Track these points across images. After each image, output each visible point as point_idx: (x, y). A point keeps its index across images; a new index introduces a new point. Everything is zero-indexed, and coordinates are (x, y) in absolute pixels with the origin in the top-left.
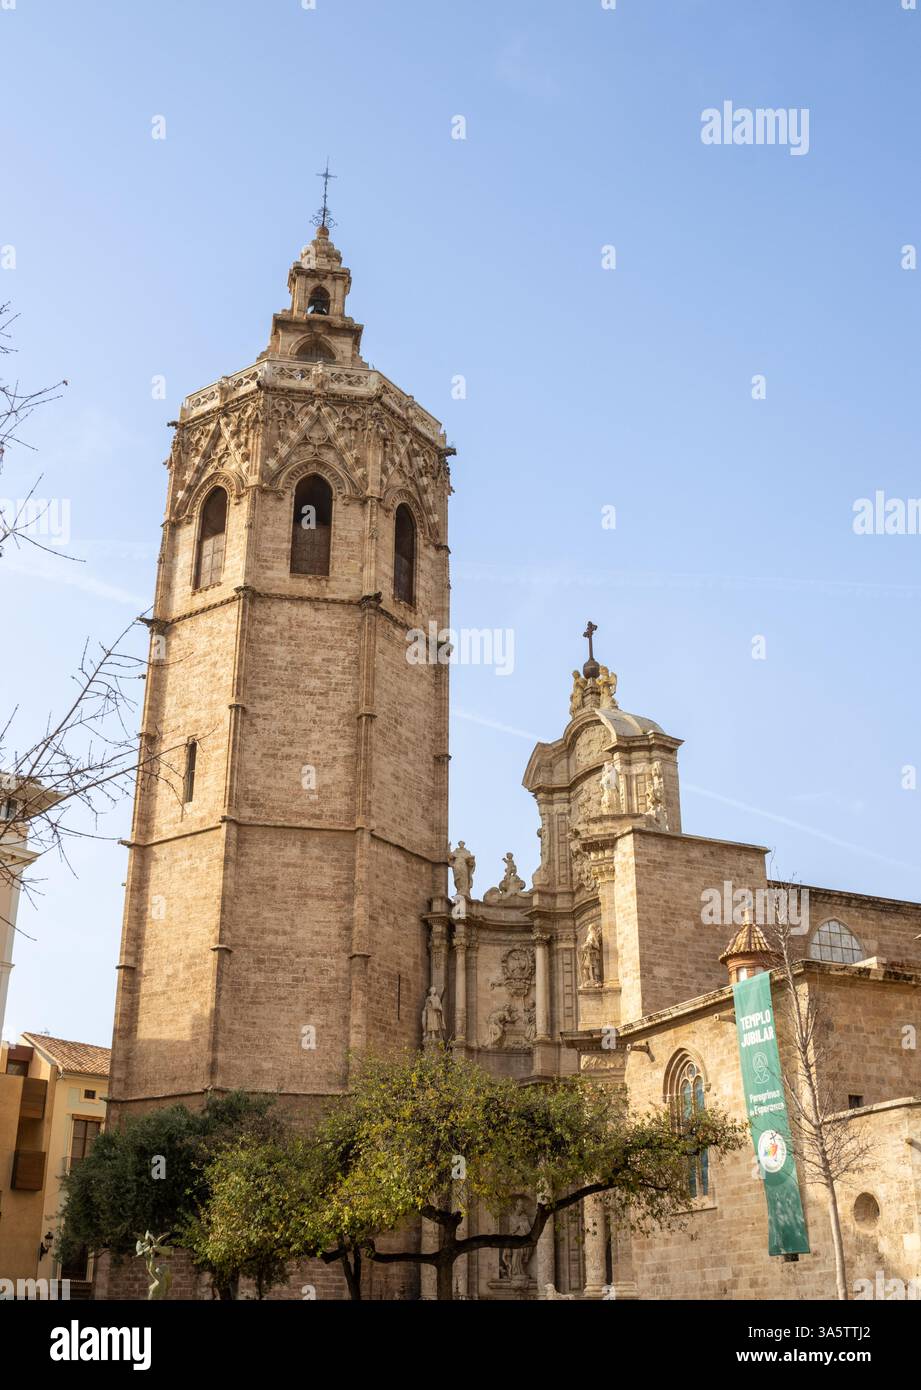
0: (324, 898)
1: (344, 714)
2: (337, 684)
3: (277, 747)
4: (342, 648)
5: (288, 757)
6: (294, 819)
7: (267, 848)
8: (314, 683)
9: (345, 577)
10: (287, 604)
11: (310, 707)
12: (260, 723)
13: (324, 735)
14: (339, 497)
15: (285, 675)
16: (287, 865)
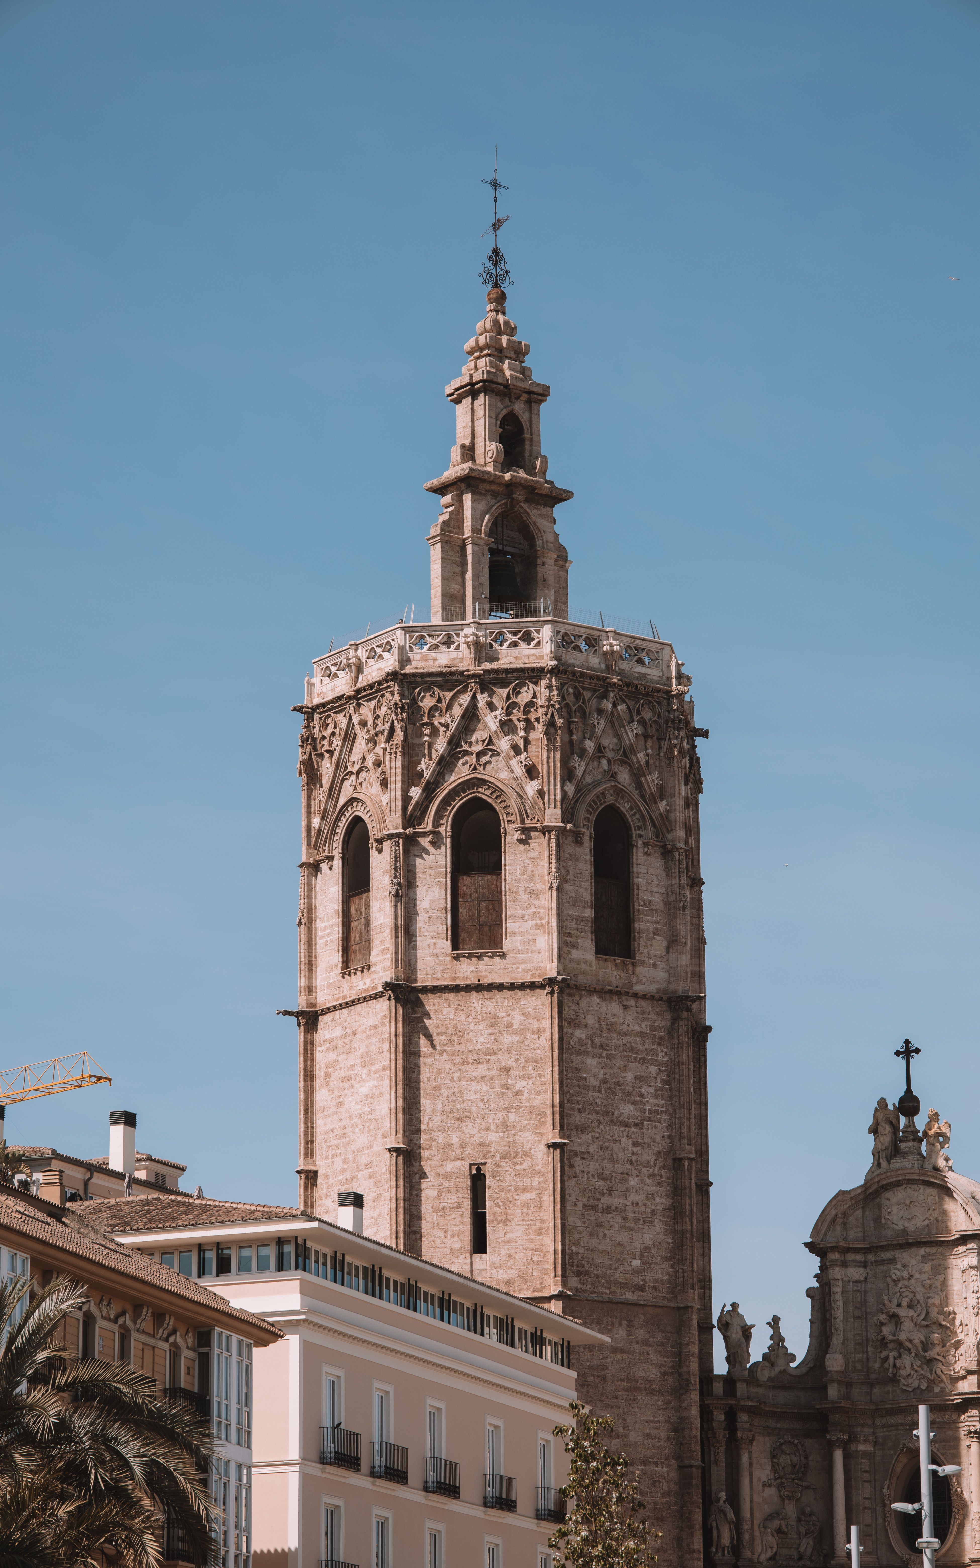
0: (652, 1392)
1: (659, 1152)
2: (650, 1111)
3: (598, 1196)
4: (654, 1062)
5: (608, 1210)
6: (619, 1291)
8: (628, 1110)
9: (651, 961)
10: (596, 999)
11: (626, 1143)
13: (642, 1181)
14: (640, 843)
15: (597, 1097)
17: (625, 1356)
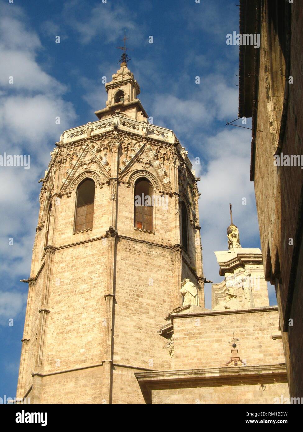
1: (99, 299)
2: (95, 284)
3: (64, 327)
4: (98, 264)
5: (69, 331)
6: (71, 366)
7: (57, 386)
8: (83, 287)
11: (82, 301)
12: (56, 317)
13: (89, 314)
14: (98, 185)
16: (67, 393)
17: (73, 395)
